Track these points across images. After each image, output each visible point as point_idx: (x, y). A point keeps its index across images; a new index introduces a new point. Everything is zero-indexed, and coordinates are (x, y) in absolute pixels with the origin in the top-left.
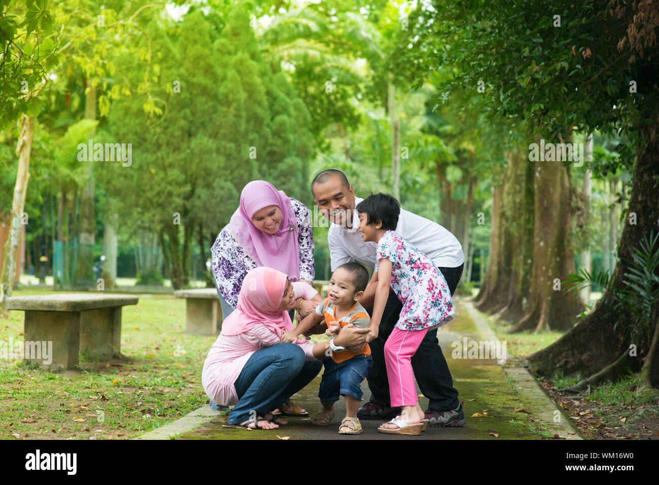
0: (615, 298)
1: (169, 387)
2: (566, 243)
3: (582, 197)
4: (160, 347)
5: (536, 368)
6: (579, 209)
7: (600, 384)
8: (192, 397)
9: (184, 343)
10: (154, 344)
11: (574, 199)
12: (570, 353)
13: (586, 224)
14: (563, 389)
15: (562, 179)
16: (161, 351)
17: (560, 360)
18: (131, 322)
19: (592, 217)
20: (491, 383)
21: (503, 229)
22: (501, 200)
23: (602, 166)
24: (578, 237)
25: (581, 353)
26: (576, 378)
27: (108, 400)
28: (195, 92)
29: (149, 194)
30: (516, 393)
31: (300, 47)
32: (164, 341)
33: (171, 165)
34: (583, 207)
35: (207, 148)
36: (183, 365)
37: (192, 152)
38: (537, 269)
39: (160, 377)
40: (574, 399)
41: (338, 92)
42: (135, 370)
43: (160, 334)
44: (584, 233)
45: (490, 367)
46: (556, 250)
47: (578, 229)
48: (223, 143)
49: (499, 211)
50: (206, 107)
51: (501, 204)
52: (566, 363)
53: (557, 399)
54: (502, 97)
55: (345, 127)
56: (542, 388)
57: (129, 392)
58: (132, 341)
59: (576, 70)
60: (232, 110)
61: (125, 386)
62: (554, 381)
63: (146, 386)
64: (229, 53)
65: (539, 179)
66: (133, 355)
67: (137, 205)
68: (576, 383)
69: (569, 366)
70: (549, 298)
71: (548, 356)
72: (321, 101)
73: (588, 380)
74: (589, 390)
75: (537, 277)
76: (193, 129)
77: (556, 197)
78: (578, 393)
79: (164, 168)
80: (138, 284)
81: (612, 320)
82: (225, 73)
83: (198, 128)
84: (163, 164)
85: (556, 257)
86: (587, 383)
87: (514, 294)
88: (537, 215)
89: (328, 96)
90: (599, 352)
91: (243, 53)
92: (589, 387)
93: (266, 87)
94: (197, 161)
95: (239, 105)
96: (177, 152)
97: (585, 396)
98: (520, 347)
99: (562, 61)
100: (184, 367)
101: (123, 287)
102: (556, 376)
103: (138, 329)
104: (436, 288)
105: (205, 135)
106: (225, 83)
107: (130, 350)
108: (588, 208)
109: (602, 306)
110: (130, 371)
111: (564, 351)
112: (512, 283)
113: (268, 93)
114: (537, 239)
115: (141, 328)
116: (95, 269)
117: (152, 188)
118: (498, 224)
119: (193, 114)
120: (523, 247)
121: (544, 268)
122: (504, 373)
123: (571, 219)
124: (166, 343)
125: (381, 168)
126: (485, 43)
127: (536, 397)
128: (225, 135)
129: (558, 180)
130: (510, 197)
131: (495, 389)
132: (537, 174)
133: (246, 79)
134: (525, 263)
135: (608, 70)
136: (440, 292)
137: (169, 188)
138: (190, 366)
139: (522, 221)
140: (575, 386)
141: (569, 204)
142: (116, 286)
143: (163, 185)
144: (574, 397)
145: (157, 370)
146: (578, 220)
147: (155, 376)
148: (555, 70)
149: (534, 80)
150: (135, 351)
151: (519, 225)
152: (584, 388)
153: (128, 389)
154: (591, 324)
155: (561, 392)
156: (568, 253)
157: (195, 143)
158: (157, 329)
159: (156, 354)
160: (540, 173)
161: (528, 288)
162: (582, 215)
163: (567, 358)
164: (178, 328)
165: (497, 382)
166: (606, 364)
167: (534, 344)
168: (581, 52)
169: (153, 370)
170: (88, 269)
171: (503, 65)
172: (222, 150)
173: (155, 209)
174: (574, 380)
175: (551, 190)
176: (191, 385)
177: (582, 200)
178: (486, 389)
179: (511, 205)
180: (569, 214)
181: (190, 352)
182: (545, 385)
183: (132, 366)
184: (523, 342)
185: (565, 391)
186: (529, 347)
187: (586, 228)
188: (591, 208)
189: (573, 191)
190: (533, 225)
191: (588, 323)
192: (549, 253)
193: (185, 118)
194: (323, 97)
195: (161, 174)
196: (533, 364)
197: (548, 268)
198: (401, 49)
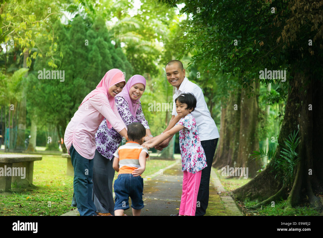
0: (276, 163)
1: (54, 201)
2: (255, 135)
3: (264, 113)
4: (53, 182)
5: (236, 197)
6: (262, 119)
7: (267, 205)
8: (65, 207)
9: (65, 180)
10: (50, 180)
11: (260, 114)
12: (253, 189)
13: (265, 126)
14: (249, 207)
15: (254, 104)
16: (53, 184)
17: (248, 193)
18: (41, 169)
19: (269, 123)
20: (213, 204)
21: (226, 128)
22: (225, 113)
23: (272, 99)
24: (261, 132)
25: (259, 190)
26: (256, 202)
27: (23, 207)
28: (77, 57)
29: (53, 106)
30: (225, 209)
31: (129, 36)
32: (55, 178)
33: (64, 92)
34: (264, 118)
35: (81, 85)
36: (63, 191)
37: (74, 86)
38: (241, 147)
39: (50, 196)
40: (254, 212)
41: (148, 58)
42: (39, 193)
43: (54, 175)
44: (264, 130)
45: (214, 195)
46: (250, 138)
47: (261, 129)
48: (89, 82)
49: (224, 119)
50: (82, 64)
51: (225, 115)
52: (251, 194)
53: (246, 212)
54: (221, 64)
55: (151, 76)
56: (238, 206)
57: (34, 203)
58: (40, 178)
59: (256, 52)
60: (94, 66)
61: (32, 201)
62: (245, 203)
63: (43, 201)
64: (94, 38)
65: (243, 103)
66: (39, 185)
67: (47, 111)
68: (256, 204)
69: (253, 196)
70: (246, 162)
71: (243, 191)
72: (140, 62)
73: (261, 203)
74: (262, 208)
75: (241, 152)
76: (75, 74)
77: (251, 113)
78: (256, 209)
79: (60, 94)
80: (47, 150)
81: (274, 174)
82: (91, 47)
83: (77, 74)
84: (60, 91)
85: (250, 142)
86: (261, 204)
87: (230, 159)
88: (242, 121)
89: (143, 60)
90: (267, 189)
91: (101, 38)
92: (262, 206)
93: (112, 55)
94: (76, 90)
95: (98, 63)
96: (67, 86)
97: (259, 211)
98: (231, 186)
99: (249, 47)
100: (63, 192)
101: (39, 151)
102: (246, 201)
103: (43, 172)
104: (201, 152)
105: (81, 78)
106: (91, 52)
107: (38, 182)
108: (267, 118)
109: (269, 167)
110: (37, 193)
111: (250, 189)
112: (229, 154)
113: (113, 58)
114: (241, 133)
115: (45, 172)
116: (26, 142)
117: (54, 103)
118: (223, 125)
119: (75, 67)
120: (235, 137)
121: (244, 147)
122: (220, 199)
123: (258, 124)
124: (56, 180)
125: (167, 96)
126: (213, 37)
127: (234, 211)
128: (90, 78)
129: (252, 104)
130: (230, 112)
131: (215, 207)
132: (242, 101)
133: (102, 51)
134: (236, 145)
135: (272, 52)
136: (202, 154)
137: (63, 103)
138: (66, 191)
139: (235, 124)
140: (255, 206)
141: (257, 116)
142: (36, 151)
143: (60, 102)
144: (254, 211)
145: (49, 193)
146: (262, 124)
147: (48, 196)
148: (246, 51)
149: (236, 56)
150: (40, 183)
151: (233, 126)
152: (259, 207)
153: (34, 202)
154: (264, 175)
155: (248, 208)
156: (256, 140)
157: (76, 82)
158: (53, 173)
159: (50, 185)
160: (243, 100)
161: (237, 157)
162: (263, 122)
163: (252, 192)
164: (63, 172)
165: (216, 203)
166: (271, 195)
167: (238, 185)
168: (259, 43)
169: (48, 193)
170: (22, 142)
171: (222, 48)
172: (89, 85)
173: (55, 113)
174: (254, 203)
175: (249, 109)
176: (65, 201)
177: (264, 114)
178: (210, 206)
179: (230, 116)
180: (257, 121)
181: (67, 184)
182: (240, 205)
183: (37, 190)
184: (233, 183)
185: (250, 208)
186: (235, 186)
187: (265, 128)
188: (268, 119)
189: (259, 110)
190: (240, 126)
191: (262, 175)
192: (247, 140)
193: (71, 69)
194: (141, 60)
195: (59, 97)
196: (235, 195)
197: (246, 147)
198: (178, 38)
